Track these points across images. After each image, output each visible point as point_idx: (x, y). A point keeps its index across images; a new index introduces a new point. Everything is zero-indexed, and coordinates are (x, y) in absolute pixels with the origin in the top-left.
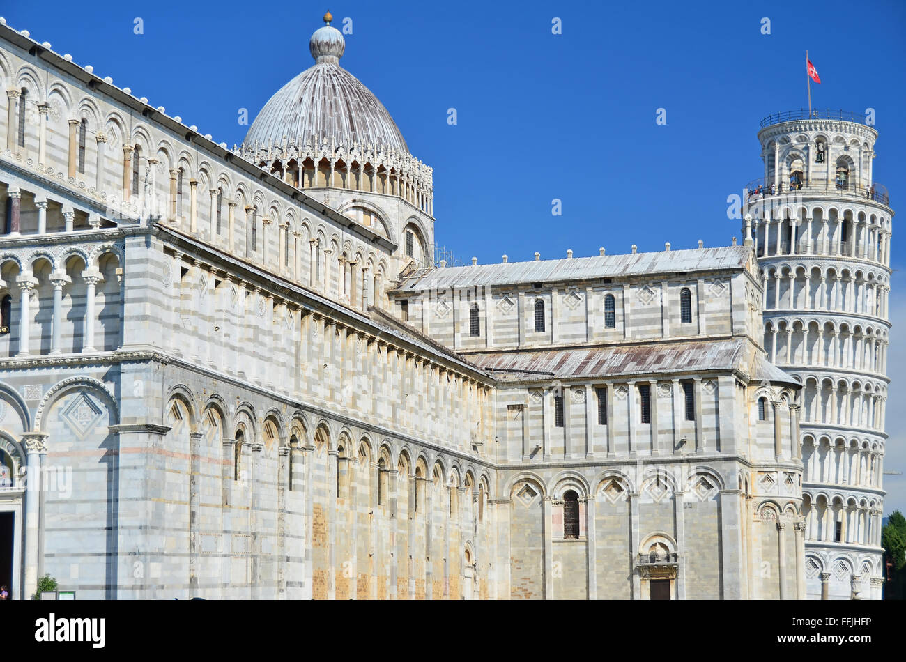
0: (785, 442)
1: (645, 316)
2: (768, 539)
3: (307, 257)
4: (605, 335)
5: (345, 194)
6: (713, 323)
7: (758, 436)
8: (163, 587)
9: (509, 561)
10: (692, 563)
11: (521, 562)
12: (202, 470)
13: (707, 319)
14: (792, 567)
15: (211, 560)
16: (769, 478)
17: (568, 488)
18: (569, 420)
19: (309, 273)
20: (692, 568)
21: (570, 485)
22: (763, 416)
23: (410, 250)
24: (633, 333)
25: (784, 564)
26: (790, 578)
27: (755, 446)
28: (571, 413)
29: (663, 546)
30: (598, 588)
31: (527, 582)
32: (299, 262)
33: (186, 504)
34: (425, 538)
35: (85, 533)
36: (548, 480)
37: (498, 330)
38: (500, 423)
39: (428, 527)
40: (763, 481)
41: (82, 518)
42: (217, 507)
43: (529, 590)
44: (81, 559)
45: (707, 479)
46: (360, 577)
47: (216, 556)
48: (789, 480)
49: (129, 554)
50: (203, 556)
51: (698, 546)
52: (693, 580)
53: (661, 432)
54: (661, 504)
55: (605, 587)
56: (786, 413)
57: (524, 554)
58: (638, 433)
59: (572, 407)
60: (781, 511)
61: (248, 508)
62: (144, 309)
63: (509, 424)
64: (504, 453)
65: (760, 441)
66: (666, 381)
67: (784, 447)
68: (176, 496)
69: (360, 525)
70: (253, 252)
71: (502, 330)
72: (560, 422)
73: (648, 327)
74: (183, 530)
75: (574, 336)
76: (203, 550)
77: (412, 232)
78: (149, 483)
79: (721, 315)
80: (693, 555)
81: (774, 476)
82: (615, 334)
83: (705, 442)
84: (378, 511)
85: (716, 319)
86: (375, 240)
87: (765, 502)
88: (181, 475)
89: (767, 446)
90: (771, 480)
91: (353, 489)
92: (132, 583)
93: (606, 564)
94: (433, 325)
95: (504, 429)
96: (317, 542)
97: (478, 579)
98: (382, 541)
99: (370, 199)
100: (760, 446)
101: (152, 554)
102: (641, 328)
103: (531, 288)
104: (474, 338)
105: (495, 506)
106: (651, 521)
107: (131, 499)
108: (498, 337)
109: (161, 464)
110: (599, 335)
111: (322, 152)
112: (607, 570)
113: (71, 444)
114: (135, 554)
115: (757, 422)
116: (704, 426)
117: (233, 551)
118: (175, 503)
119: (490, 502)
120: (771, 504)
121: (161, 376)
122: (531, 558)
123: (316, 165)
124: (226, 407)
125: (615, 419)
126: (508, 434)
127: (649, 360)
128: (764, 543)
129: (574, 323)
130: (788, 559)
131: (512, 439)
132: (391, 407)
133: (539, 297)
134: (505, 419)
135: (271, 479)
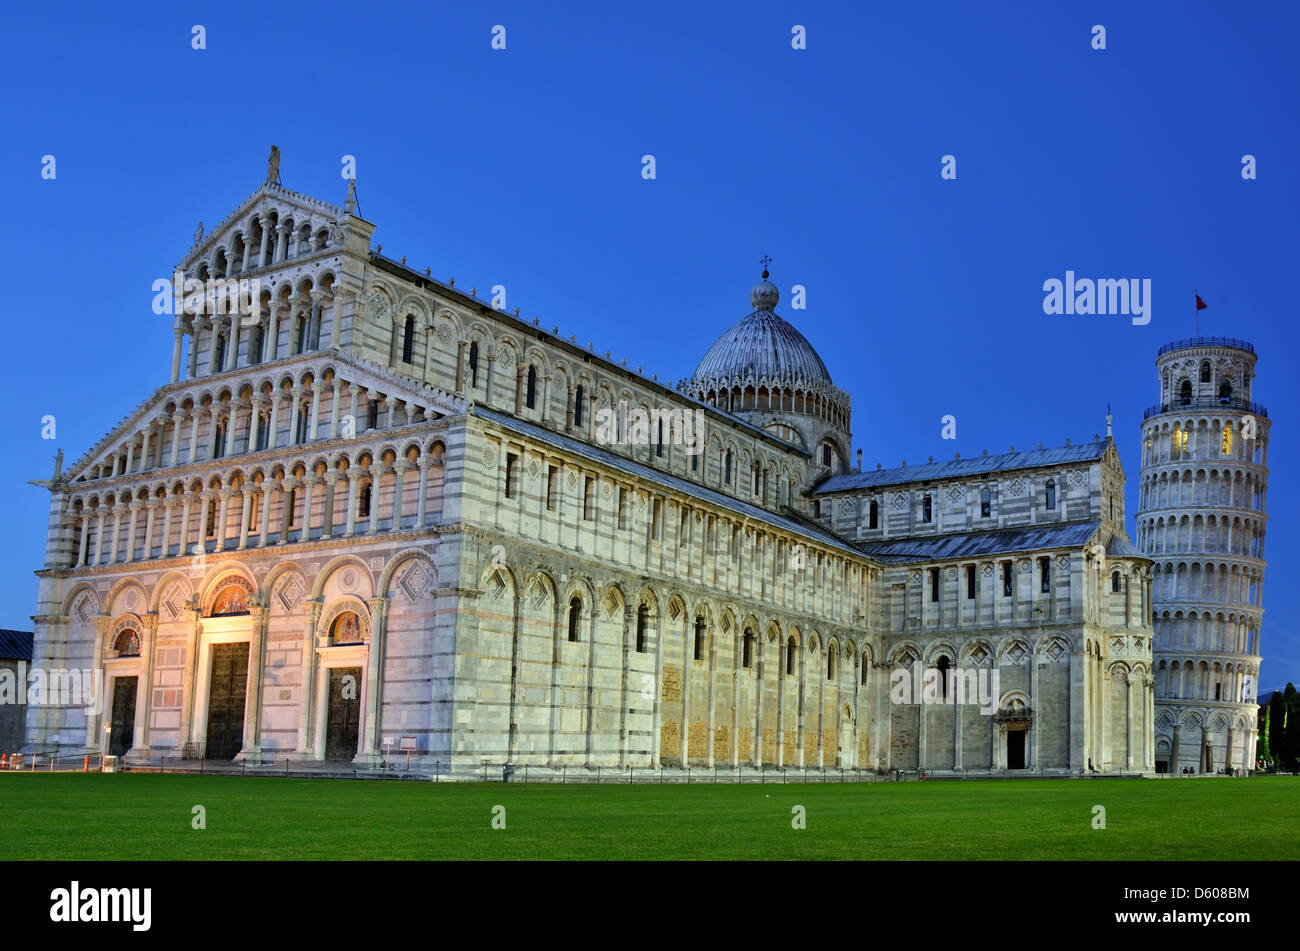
0: (1136, 610)
1: (1015, 505)
2: (1117, 695)
3: (717, 463)
4: (981, 523)
5: (766, 415)
6: (1073, 509)
7: (1111, 605)
8: (472, 731)
9: (890, 716)
10: (1044, 717)
11: (900, 717)
12: (526, 630)
13: (1068, 506)
14: (1140, 719)
15: (537, 710)
16: (1119, 642)
17: (941, 654)
18: (944, 596)
19: (718, 477)
20: (1044, 721)
21: (942, 651)
22: (1116, 587)
23: (827, 460)
24: (1005, 520)
25: (1131, 716)
26: (1138, 728)
27: (1108, 615)
28: (946, 590)
29: (1019, 701)
30: (964, 739)
31: (904, 734)
32: (707, 467)
33: (507, 660)
34: (797, 697)
35: (413, 684)
36: (924, 647)
37: (892, 523)
38: (886, 600)
39: (801, 687)
40: (1114, 645)
41: (411, 672)
42: (547, 663)
43: (907, 742)
44: (409, 706)
45: (1059, 642)
46: (720, 728)
47: (544, 706)
48: (1139, 644)
49: (441, 702)
50: (527, 705)
51: (1050, 702)
52: (1045, 731)
53: (1020, 604)
54: (1019, 666)
55: (969, 738)
56: (1137, 585)
57: (903, 711)
58: (1001, 605)
59: (947, 584)
60: (1130, 670)
61: (584, 666)
62: (461, 487)
63: (893, 601)
64: (888, 625)
65: (1112, 609)
66: (1025, 559)
67: (1135, 614)
68: (495, 652)
69: (721, 684)
70: (659, 458)
71: (895, 523)
72: (935, 597)
73: (1018, 515)
74: (505, 682)
75: (956, 525)
76: (527, 700)
77: (830, 445)
78: (459, 639)
79: (1080, 501)
80: (1044, 709)
81: (1125, 640)
82: (990, 522)
83: (1058, 611)
84: (743, 672)
85: (1075, 505)
86: (789, 450)
87: (1116, 662)
88: (502, 635)
89: (1119, 614)
90: (1122, 644)
91: (712, 653)
92: (441, 727)
93: (971, 718)
94: (839, 521)
95: (888, 605)
96: (669, 697)
97: (857, 732)
98: (747, 698)
99: (788, 417)
100: (1112, 614)
101: (460, 702)
102: (1012, 516)
103: (921, 486)
104: (872, 530)
105: (879, 670)
106: (1010, 681)
107: (444, 653)
108: (892, 529)
109: (474, 624)
110: (977, 523)
111: (748, 380)
112: (971, 724)
113: (405, 608)
114: (444, 702)
115: (1111, 593)
116: (1057, 597)
117: (564, 702)
118: (493, 658)
119: (874, 667)
120: (1121, 664)
121: (475, 546)
122: (909, 715)
123: (743, 391)
124: (558, 576)
125: (982, 593)
126: (892, 609)
127: (1014, 542)
128: (1114, 698)
129: (956, 513)
130: (1135, 712)
131: (895, 613)
132: (760, 584)
133: (927, 493)
134: (890, 596)
135: (614, 641)
